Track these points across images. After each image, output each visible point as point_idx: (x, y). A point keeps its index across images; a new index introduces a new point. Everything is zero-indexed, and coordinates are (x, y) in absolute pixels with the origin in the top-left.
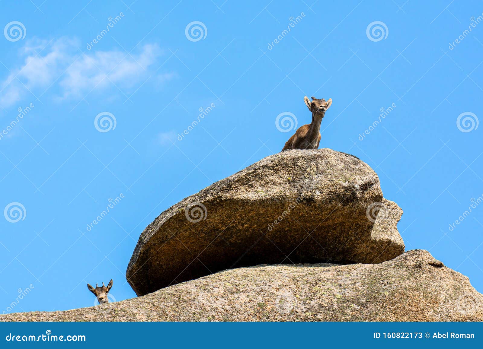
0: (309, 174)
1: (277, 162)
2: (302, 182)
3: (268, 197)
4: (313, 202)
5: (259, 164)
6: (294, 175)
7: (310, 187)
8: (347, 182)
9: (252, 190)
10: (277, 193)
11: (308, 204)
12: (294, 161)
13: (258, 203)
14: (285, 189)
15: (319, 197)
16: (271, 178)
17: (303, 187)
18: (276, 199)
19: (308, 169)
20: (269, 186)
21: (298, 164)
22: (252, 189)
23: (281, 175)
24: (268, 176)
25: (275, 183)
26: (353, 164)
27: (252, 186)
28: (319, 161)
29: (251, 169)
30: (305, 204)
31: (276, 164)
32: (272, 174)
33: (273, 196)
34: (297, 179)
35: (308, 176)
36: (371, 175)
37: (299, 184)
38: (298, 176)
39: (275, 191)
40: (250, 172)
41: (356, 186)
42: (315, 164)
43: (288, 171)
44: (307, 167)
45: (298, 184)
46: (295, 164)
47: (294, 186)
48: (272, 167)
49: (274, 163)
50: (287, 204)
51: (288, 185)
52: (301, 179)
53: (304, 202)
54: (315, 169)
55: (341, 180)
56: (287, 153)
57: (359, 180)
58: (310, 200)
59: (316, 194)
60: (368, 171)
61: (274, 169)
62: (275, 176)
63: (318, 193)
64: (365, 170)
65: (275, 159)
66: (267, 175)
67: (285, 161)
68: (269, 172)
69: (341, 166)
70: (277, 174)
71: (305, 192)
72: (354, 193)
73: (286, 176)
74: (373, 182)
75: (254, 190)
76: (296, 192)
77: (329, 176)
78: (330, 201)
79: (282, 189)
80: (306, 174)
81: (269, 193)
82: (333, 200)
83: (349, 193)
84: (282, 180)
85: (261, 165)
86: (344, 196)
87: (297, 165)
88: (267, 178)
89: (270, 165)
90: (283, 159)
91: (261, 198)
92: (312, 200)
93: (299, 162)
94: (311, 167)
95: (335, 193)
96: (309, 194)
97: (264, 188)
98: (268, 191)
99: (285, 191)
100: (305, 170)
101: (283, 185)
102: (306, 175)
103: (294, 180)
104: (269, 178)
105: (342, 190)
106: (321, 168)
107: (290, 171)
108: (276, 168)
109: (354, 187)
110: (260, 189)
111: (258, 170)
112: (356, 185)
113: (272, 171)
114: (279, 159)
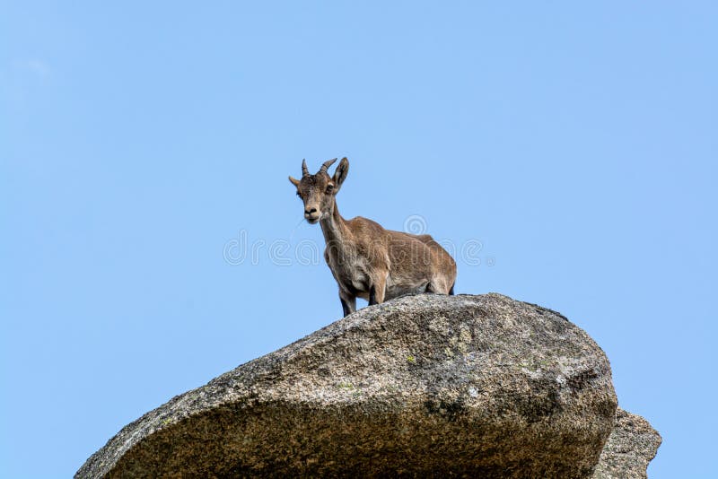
0: (456, 350)
1: (383, 320)
2: (439, 367)
3: (361, 398)
4: (462, 414)
5: (344, 325)
6: (421, 351)
7: (457, 378)
8: (539, 370)
9: (325, 383)
10: (382, 389)
11: (451, 417)
12: (423, 319)
13: (340, 412)
14: (400, 382)
15: (475, 403)
16: (370, 356)
17: (439, 379)
18: (380, 403)
19: (454, 339)
20: (366, 373)
21: (431, 327)
22: (326, 378)
23: (391, 351)
24: (363, 351)
25: (378, 369)
26: (553, 330)
27: (326, 372)
28: (479, 320)
29: (326, 335)
30: (443, 416)
31: (382, 326)
32: (373, 348)
33: (374, 396)
34: (428, 360)
35: (452, 354)
36: (593, 356)
37: (433, 371)
38: (430, 354)
39: (378, 385)
40: (324, 341)
41: (559, 379)
42: (468, 328)
43: (408, 343)
44: (450, 333)
45: (428, 373)
46: (424, 327)
47: (420, 375)
48: (372, 331)
49: (377, 322)
50: (405, 415)
51: (408, 374)
52: (437, 359)
53: (442, 411)
54: (469, 339)
55: (525, 364)
56: (407, 302)
57: (566, 367)
58: (455, 409)
59: (468, 394)
60: (585, 347)
61: (376, 337)
62: (379, 352)
63: (473, 392)
64: (580, 344)
65: (379, 314)
66: (360, 349)
67: (402, 318)
68: (366, 343)
69: (526, 335)
70: (383, 347)
71: (443, 389)
72: (553, 395)
73: (402, 353)
74: (596, 372)
75: (331, 382)
76: (424, 389)
77: (500, 356)
78: (500, 413)
79: (393, 382)
80: (449, 349)
81: (364, 389)
82: (507, 408)
83: (543, 394)
84: (395, 361)
85: (348, 327)
86: (532, 401)
87: (428, 329)
88: (360, 356)
89: (369, 327)
90: (397, 316)
91: (346, 399)
92: (460, 408)
93: (432, 322)
94: (458, 335)
95: (511, 394)
96: (454, 395)
97: (353, 378)
98: (361, 385)
99: (400, 387)
100: (445, 340)
101: (395, 373)
102: (448, 351)
103: (421, 363)
104: (366, 357)
105: (528, 388)
106: (481, 337)
107: (413, 342)
108: (380, 334)
109: (554, 382)
110: (345, 381)
111: (341, 338)
112: (560, 377)
113: (373, 341)
114: (389, 314)
